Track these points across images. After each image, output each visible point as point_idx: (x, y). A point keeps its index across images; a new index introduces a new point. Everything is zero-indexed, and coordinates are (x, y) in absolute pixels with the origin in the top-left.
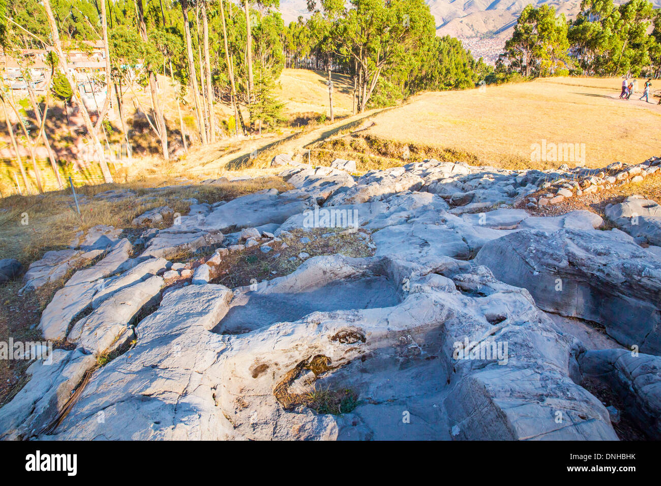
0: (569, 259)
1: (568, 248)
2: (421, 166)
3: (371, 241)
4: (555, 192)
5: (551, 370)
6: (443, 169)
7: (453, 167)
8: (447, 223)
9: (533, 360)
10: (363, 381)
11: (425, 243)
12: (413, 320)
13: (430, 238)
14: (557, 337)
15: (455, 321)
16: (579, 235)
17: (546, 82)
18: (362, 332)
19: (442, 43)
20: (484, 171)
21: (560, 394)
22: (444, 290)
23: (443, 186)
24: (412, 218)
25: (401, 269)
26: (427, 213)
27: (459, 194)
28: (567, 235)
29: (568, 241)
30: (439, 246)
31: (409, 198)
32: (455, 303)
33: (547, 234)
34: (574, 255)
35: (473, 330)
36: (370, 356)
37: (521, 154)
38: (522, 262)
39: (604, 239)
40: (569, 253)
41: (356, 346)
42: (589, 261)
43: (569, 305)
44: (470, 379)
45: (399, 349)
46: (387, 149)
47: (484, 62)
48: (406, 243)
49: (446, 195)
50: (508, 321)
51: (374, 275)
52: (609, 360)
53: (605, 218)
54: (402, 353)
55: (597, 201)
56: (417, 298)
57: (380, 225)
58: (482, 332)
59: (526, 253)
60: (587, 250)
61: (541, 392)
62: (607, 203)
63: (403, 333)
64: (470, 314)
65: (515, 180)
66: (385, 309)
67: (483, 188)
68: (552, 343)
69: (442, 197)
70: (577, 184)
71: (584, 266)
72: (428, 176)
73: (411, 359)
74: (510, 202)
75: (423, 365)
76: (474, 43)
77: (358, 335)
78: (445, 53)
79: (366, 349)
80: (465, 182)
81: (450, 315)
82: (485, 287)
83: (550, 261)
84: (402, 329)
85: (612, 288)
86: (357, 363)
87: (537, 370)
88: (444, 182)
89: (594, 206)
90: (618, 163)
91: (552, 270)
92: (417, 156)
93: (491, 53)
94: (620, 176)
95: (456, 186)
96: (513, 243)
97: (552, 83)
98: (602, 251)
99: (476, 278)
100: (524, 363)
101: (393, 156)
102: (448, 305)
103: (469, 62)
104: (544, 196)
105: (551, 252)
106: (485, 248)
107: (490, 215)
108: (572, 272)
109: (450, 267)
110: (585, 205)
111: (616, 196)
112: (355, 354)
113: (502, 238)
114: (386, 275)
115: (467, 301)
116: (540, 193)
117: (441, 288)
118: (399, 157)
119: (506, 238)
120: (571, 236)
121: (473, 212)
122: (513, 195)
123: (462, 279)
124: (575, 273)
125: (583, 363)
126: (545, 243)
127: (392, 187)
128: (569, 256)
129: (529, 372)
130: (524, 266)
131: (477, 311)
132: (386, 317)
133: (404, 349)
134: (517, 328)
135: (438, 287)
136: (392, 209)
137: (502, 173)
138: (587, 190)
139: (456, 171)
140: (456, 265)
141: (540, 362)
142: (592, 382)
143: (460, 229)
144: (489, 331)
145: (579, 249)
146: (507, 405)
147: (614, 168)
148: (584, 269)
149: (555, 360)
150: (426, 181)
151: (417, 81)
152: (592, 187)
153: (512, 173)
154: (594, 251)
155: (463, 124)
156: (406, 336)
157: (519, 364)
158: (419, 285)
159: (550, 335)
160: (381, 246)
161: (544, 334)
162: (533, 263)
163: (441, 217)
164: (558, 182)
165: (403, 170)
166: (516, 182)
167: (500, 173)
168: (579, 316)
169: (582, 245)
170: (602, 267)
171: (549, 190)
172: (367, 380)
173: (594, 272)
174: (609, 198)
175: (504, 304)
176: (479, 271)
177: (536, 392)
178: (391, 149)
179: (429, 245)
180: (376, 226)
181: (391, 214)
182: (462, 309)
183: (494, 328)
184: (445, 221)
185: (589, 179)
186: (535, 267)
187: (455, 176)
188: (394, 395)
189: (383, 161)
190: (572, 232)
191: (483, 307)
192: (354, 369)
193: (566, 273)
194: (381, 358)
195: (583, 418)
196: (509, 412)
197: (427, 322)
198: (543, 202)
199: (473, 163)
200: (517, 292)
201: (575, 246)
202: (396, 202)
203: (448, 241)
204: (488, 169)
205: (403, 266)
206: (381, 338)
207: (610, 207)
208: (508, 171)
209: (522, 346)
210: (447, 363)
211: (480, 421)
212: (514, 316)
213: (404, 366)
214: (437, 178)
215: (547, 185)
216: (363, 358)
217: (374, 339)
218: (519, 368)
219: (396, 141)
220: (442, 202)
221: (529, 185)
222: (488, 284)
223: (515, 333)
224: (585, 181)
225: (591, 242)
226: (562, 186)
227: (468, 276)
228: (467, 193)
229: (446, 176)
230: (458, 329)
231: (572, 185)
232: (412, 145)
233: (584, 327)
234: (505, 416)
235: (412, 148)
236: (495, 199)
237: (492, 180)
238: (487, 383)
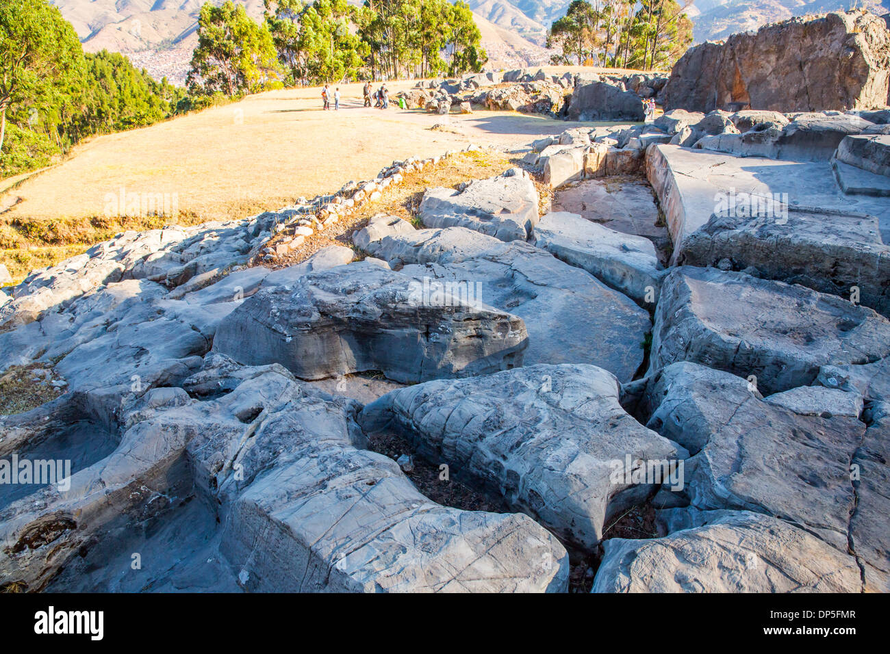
0: (319, 310)
1: (315, 296)
2: (113, 244)
3: (56, 377)
4: (292, 233)
5: (329, 447)
6: (148, 242)
7: (162, 235)
8: (166, 313)
9: (305, 445)
10: (96, 584)
11: (141, 351)
12: (140, 463)
13: (145, 341)
14: (327, 406)
15: (199, 439)
16: (322, 278)
17: (258, 99)
18: (66, 516)
19: (99, 61)
20: (204, 230)
21: (342, 470)
22: (173, 405)
23: (154, 265)
24: (112, 322)
25: (104, 400)
26: (133, 309)
27: (177, 269)
28: (310, 281)
29: (313, 288)
30: (162, 348)
31: (103, 295)
32: (193, 417)
33: (287, 288)
34: (322, 302)
35: (225, 440)
36: (92, 543)
37: (251, 196)
38: (268, 331)
39: (350, 274)
40: (317, 302)
41: (62, 540)
42: (341, 305)
43: (339, 363)
44: (239, 504)
45: (134, 512)
46: (56, 233)
47: (170, 83)
48: (113, 361)
49: (158, 276)
50: (266, 411)
51: (67, 425)
52: (387, 407)
53: (355, 249)
54: (141, 515)
55: (342, 232)
56: (137, 431)
57: (66, 349)
58: (238, 438)
59: (270, 319)
60: (335, 292)
61: (321, 478)
62: (353, 231)
63: (132, 487)
64: (217, 422)
65: (245, 231)
66: (94, 466)
67: (208, 252)
68: (323, 415)
69: (154, 280)
70: (314, 217)
71: (337, 311)
72: (127, 257)
73: (158, 516)
74: (242, 261)
75: (178, 516)
76: (148, 58)
77: (61, 524)
78: (109, 76)
79: (82, 537)
80: (181, 250)
81: (189, 433)
82: (228, 380)
83: (300, 319)
84: (129, 482)
85: (373, 326)
86: (75, 563)
87: (312, 455)
88: (152, 259)
89: (340, 238)
90: (351, 182)
91: (305, 328)
92: (109, 232)
93: (176, 69)
94: (357, 197)
95: (171, 259)
96: (251, 312)
97: (264, 99)
98: (351, 288)
99: (213, 373)
100: (297, 453)
101: (69, 241)
102: (182, 423)
103: (150, 85)
104: (281, 241)
105: (296, 307)
106: (220, 331)
107: (222, 285)
108: (328, 323)
109: (176, 371)
110: (331, 240)
111: (360, 220)
112: (67, 552)
113: (237, 311)
114: (86, 417)
115: (208, 407)
116: (275, 240)
117: (168, 404)
118: (80, 240)
119: (242, 309)
120: (314, 281)
121: (198, 288)
122: (245, 251)
123: (195, 381)
124: (331, 323)
125: (363, 422)
126: (288, 299)
127: (75, 287)
128: (318, 306)
129: (303, 462)
130: (272, 335)
131: (225, 415)
132: (98, 477)
133: (142, 508)
134: (279, 414)
135: (164, 405)
136: (78, 319)
137: (229, 227)
138: (328, 221)
139: (166, 240)
140: (183, 366)
141: (314, 443)
142: (378, 439)
143: (185, 316)
144: (246, 433)
145: (327, 294)
146: (287, 514)
147: (348, 189)
148: (338, 315)
149: (332, 433)
150: (126, 265)
151: (77, 123)
152: (331, 215)
153: (242, 223)
154: (343, 290)
155: (163, 173)
156: (138, 490)
157: (291, 457)
158: (136, 412)
159: (319, 407)
160: (75, 378)
161: (311, 408)
162: (281, 329)
163: (154, 308)
164: (292, 220)
165: (86, 257)
166: (248, 233)
167: (225, 227)
168: (355, 371)
169: (329, 288)
170: (356, 307)
171: (285, 233)
172: (101, 579)
173: (350, 315)
174: (353, 225)
175: (256, 391)
176: (214, 363)
177: (315, 480)
178: (63, 231)
179: (147, 352)
180: (58, 352)
181: (79, 326)
182: (205, 420)
183: (250, 427)
184: (161, 312)
185: (325, 208)
186: (285, 332)
187: (165, 247)
188: (150, 577)
189: (55, 252)
190: (314, 277)
191: (231, 407)
192: (73, 574)
193: (322, 327)
194: (112, 537)
195: (371, 484)
196: (290, 521)
197: (161, 457)
198: (282, 249)
199: (192, 222)
200: (268, 372)
201: (322, 292)
202: (85, 307)
203: (172, 337)
204: (211, 225)
205: (106, 395)
206: (100, 510)
207: (356, 235)
208: (236, 221)
209: (288, 434)
210: (208, 498)
211: (266, 548)
212: (271, 402)
213: (151, 532)
214: (141, 257)
215: (281, 227)
216: (83, 552)
217: (89, 516)
218: (291, 462)
219: (66, 217)
220: (155, 286)
221: (262, 232)
222: (231, 374)
223: (276, 423)
224: (322, 212)
225: (337, 281)
226: (298, 225)
227: (202, 374)
228: (187, 265)
229: (154, 249)
230: (205, 449)
231: (309, 220)
232: (95, 218)
233: (362, 381)
234: (288, 527)
235: (96, 223)
236: (224, 263)
237: (216, 239)
238: (256, 499)
